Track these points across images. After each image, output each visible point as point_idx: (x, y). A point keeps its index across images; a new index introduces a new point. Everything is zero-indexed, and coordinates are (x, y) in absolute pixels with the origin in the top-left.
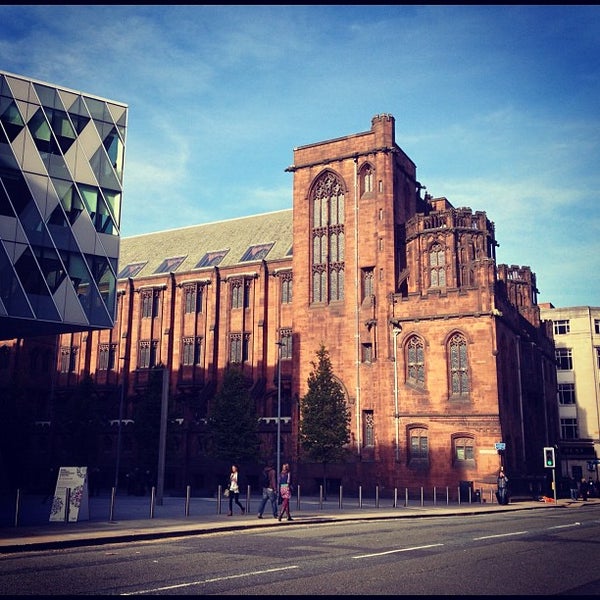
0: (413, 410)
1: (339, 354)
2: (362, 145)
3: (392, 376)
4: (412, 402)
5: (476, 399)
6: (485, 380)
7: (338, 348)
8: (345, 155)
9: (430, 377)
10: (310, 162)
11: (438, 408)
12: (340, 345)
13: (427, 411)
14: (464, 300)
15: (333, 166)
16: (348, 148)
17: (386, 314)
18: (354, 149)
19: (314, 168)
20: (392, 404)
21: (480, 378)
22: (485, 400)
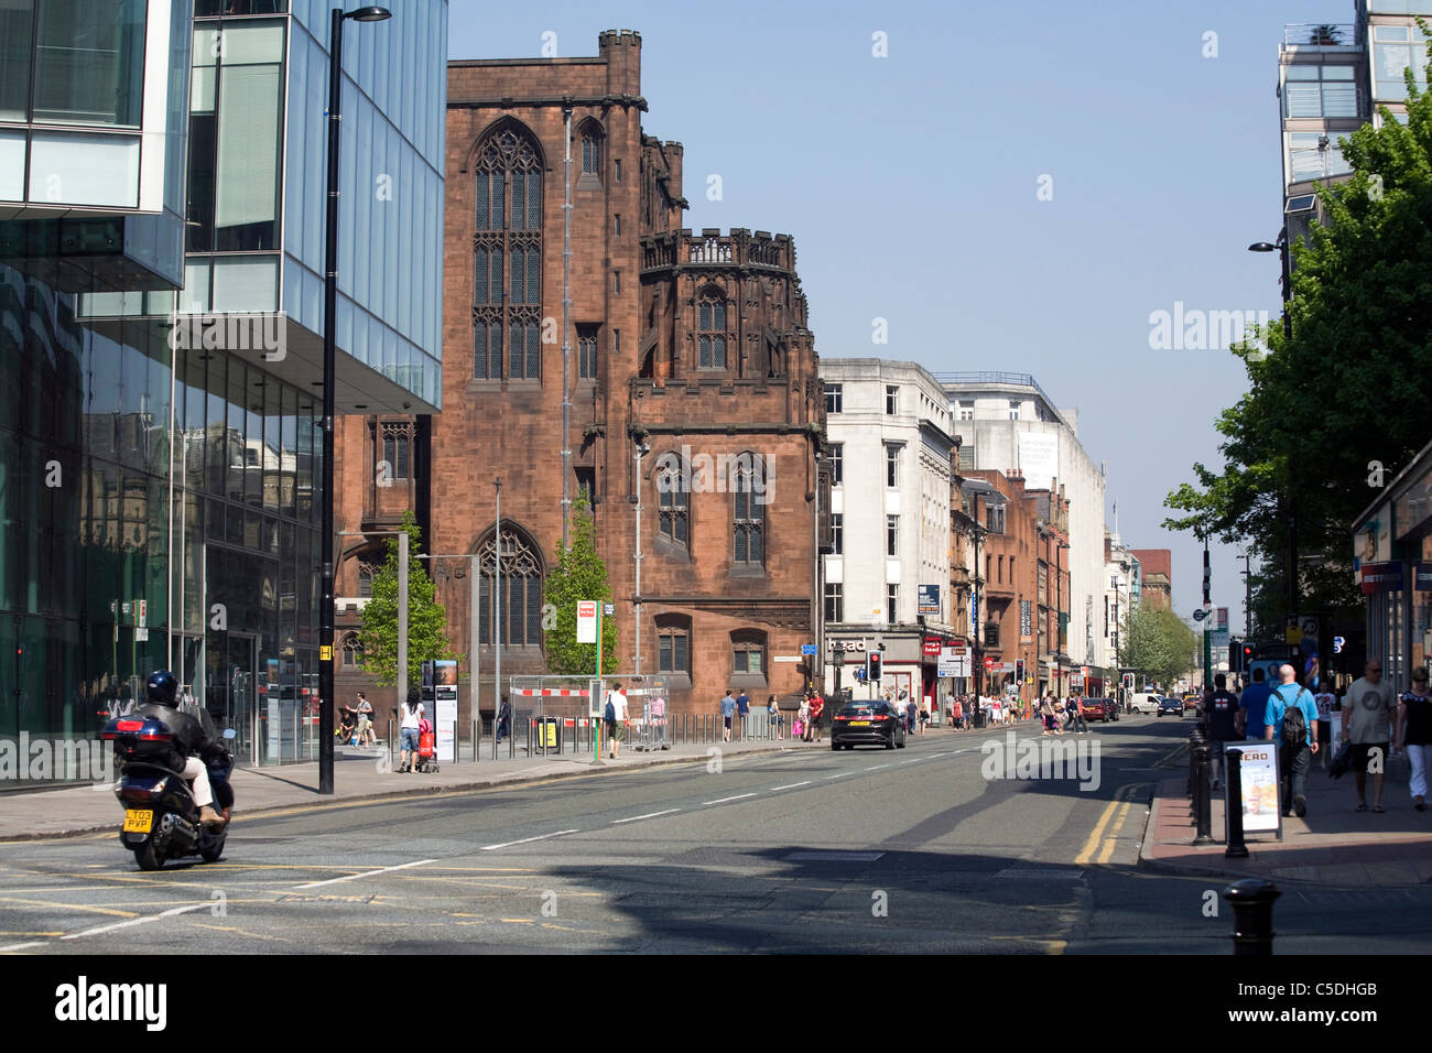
0: (667, 591)
1: (529, 484)
2: (581, 81)
3: (632, 528)
4: (665, 576)
5: (775, 572)
6: (792, 541)
7: (526, 472)
8: (546, 96)
9: (699, 533)
10: (474, 98)
11: (711, 588)
12: (532, 467)
13: (691, 592)
14: (764, 401)
15: (524, 115)
16: (551, 84)
17: (623, 416)
18: (566, 88)
19: (481, 111)
20: (631, 578)
21: (784, 537)
22: (790, 576)
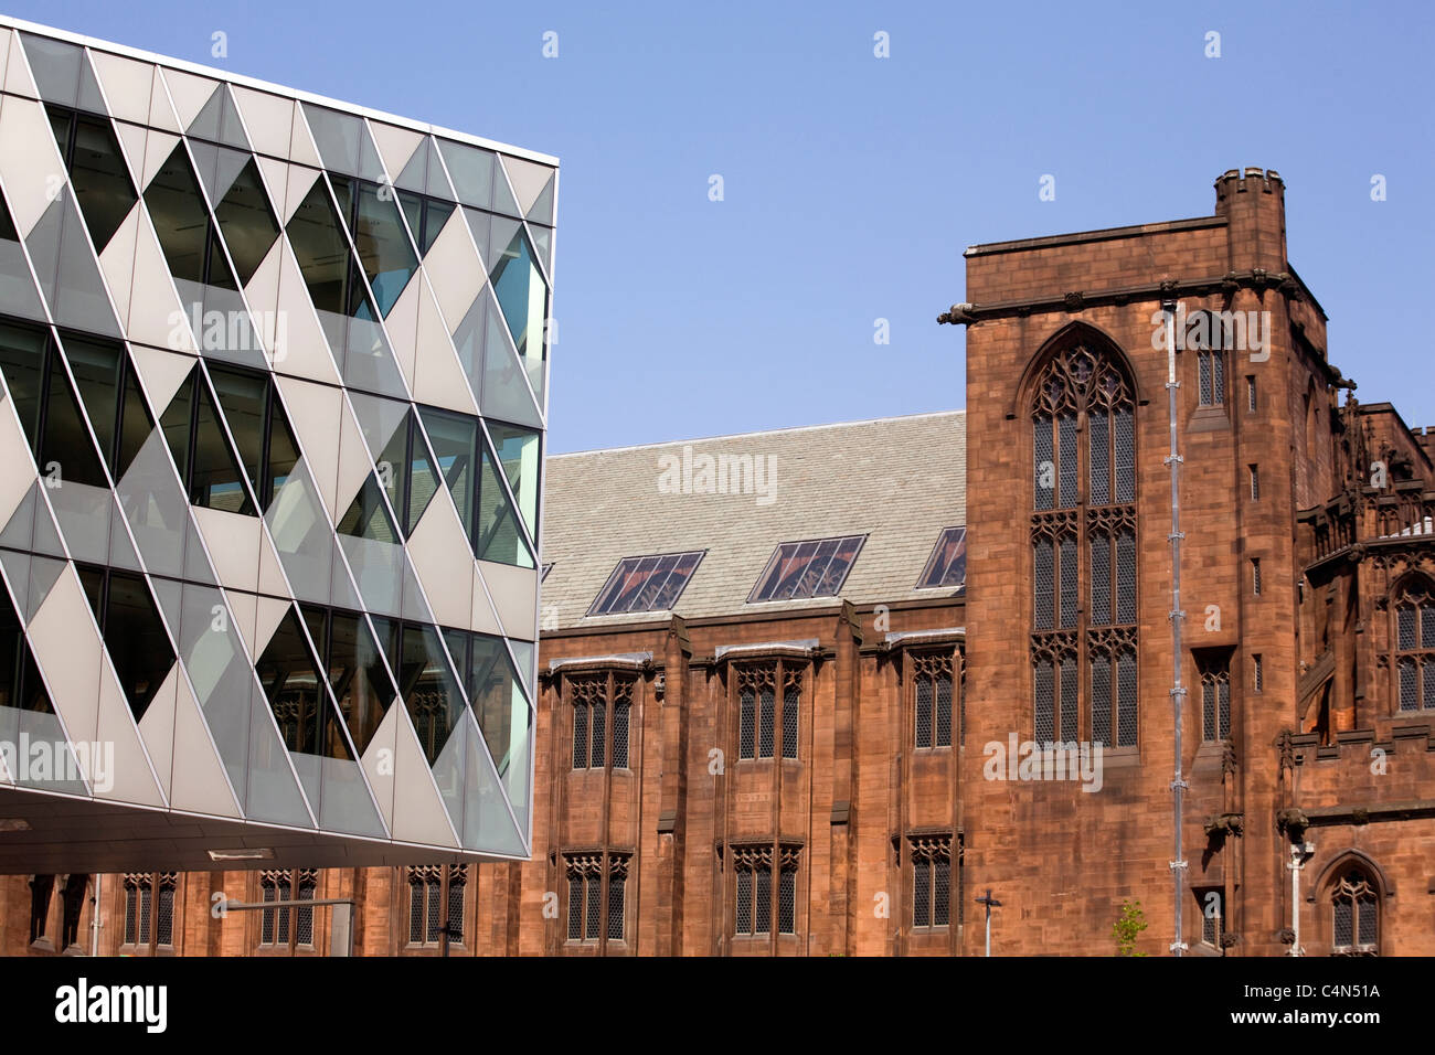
2: (1188, 257)
7: (1115, 900)
8: (1134, 285)
10: (1022, 299)
12: (1124, 891)
15: (1102, 319)
16: (1143, 266)
17: (1270, 797)
18: (1165, 269)
19: (1035, 319)
